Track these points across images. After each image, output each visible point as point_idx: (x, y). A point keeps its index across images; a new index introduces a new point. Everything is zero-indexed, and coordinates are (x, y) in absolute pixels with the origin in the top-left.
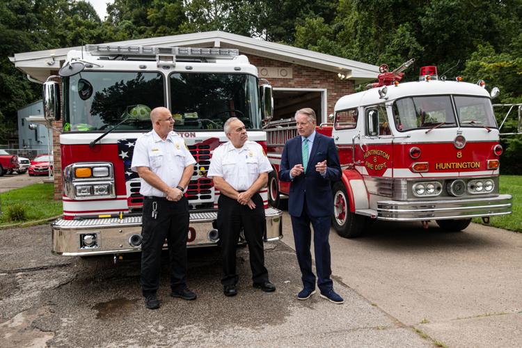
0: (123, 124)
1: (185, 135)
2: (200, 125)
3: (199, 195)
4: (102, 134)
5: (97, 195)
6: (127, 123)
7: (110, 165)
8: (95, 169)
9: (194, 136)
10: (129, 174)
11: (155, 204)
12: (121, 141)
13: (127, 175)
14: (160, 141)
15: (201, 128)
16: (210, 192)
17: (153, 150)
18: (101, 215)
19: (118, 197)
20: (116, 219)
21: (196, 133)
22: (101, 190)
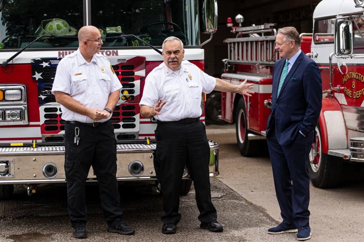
0: (37, 41)
1: (106, 54)
2: (125, 42)
3: (121, 123)
4: (15, 53)
5: (9, 121)
6: (41, 40)
7: (23, 88)
8: (8, 92)
9: (117, 54)
10: (43, 97)
11: (77, 129)
12: (34, 60)
13: (41, 98)
14: (85, 64)
15: (125, 45)
16: (134, 120)
17: (76, 75)
18: (13, 143)
19: (31, 123)
20: (29, 149)
21: (119, 51)
22: (12, 115)
